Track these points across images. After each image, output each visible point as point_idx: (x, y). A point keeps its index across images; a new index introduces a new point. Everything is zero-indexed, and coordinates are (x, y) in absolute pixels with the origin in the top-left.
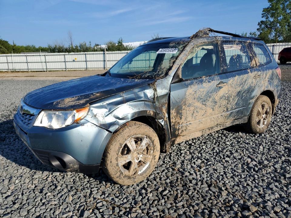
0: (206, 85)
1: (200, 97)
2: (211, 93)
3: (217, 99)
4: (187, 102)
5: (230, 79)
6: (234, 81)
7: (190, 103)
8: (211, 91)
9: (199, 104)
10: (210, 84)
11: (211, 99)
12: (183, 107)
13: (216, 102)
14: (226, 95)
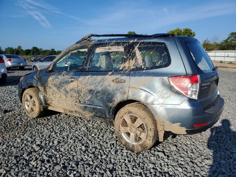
0: (60, 77)
1: (55, 84)
2: (63, 83)
3: (68, 89)
4: (48, 85)
5: (81, 77)
6: (84, 79)
7: (50, 86)
8: (63, 82)
9: (55, 89)
10: (63, 77)
11: (63, 88)
12: (47, 88)
13: (67, 92)
14: (76, 89)
